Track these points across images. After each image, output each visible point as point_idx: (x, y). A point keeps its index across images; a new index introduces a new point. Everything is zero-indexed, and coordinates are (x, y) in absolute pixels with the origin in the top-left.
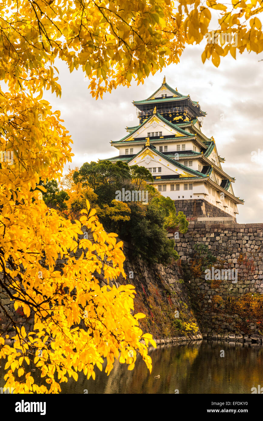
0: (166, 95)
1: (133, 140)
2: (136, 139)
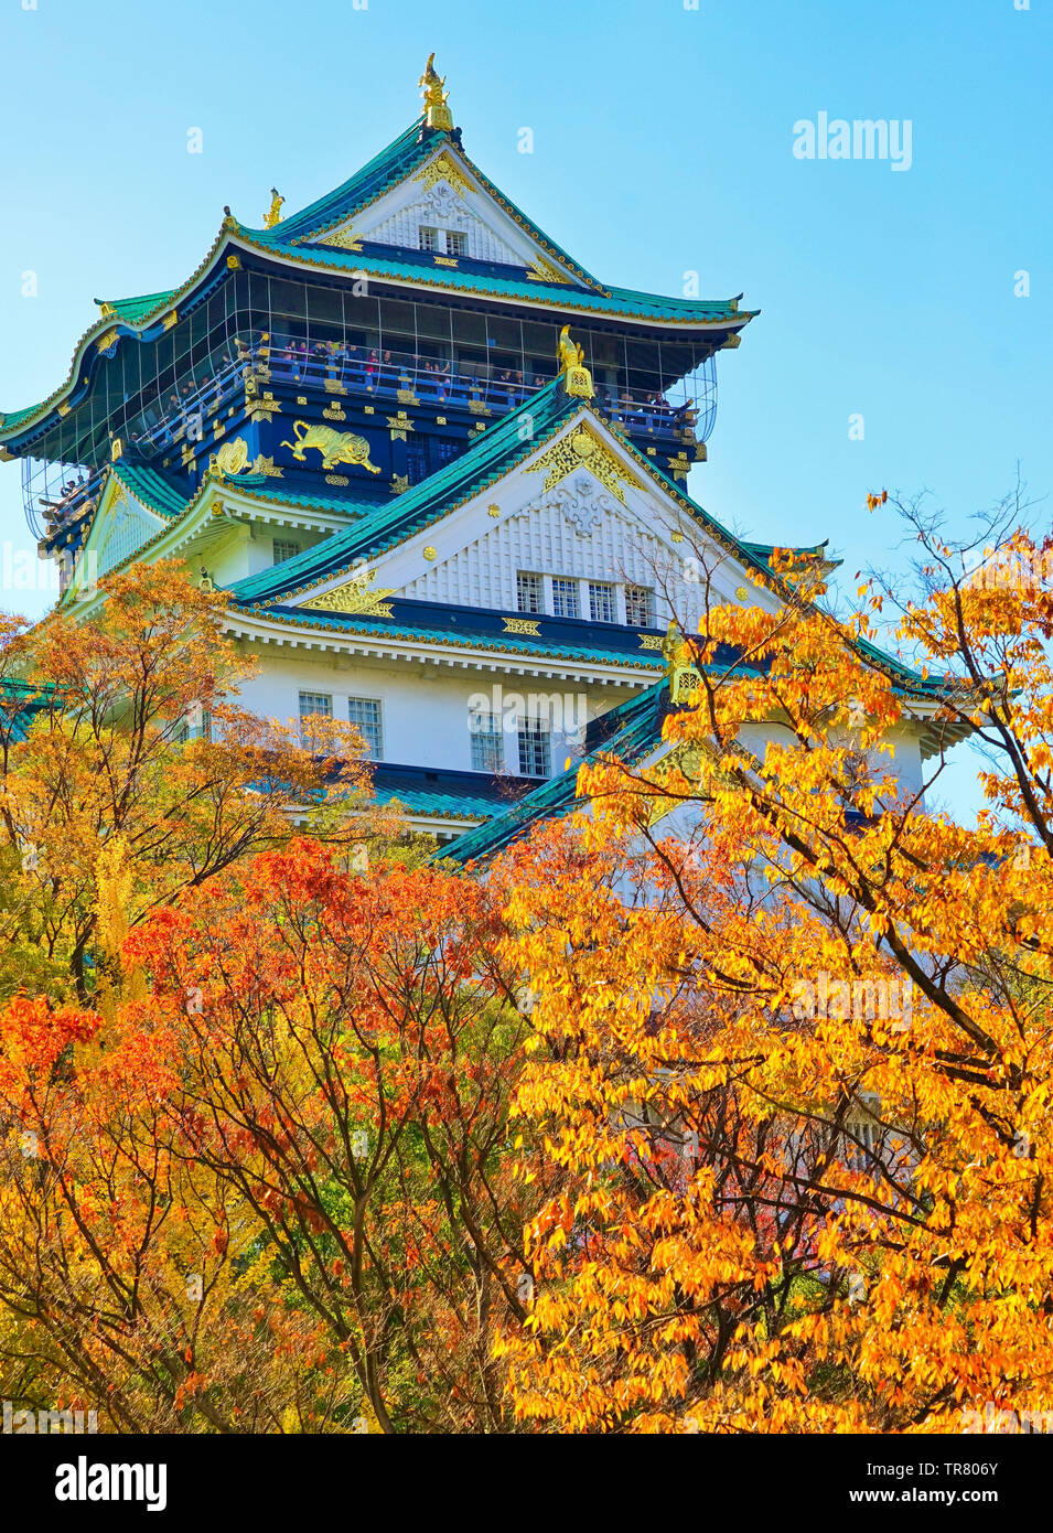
0: (456, 239)
1: (385, 612)
2: (411, 614)
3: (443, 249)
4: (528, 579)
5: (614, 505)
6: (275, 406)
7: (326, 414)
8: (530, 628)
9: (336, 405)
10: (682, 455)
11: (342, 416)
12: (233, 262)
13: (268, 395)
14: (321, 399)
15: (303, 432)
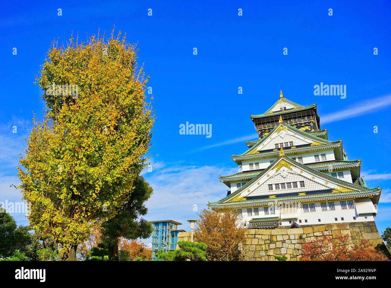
3: (283, 109)
4: (277, 144)
5: (286, 133)
6: (260, 132)
7: (266, 131)
8: (277, 150)
9: (267, 130)
10: (312, 123)
11: (268, 131)
12: (252, 119)
13: (259, 131)
14: (265, 130)
15: (264, 134)
